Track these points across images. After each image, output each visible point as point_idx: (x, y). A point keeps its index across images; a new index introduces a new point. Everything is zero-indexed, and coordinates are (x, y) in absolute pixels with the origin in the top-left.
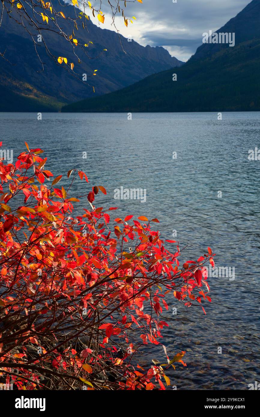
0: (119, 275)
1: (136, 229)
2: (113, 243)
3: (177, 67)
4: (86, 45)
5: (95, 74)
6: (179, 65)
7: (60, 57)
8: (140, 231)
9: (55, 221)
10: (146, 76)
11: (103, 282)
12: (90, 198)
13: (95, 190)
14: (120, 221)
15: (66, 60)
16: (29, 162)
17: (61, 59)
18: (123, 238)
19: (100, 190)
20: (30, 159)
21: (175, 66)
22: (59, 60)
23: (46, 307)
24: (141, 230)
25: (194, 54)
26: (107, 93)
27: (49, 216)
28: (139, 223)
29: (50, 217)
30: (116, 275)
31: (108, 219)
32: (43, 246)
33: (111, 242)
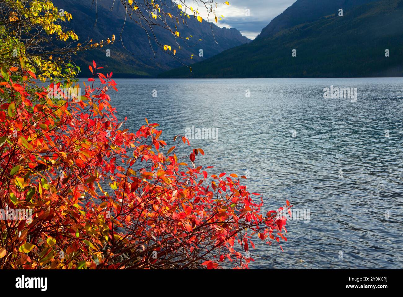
0: (215, 220)
1: (228, 183)
2: (211, 194)
3: (246, 44)
4: (187, 38)
5: (192, 58)
6: (248, 42)
7: (165, 46)
8: (231, 185)
9: (171, 183)
10: (223, 50)
11: (202, 225)
12: (192, 158)
13: (196, 152)
14: (216, 177)
15: (170, 48)
16: (148, 133)
17: (166, 47)
18: (218, 191)
19: (199, 152)
20: (149, 131)
21: (245, 43)
22: (165, 48)
23: (159, 245)
24: (233, 185)
25: (259, 34)
26: (193, 63)
27: (166, 179)
28: (231, 179)
29: (167, 181)
30: (213, 220)
31: (206, 175)
32: (159, 200)
33: (209, 194)
